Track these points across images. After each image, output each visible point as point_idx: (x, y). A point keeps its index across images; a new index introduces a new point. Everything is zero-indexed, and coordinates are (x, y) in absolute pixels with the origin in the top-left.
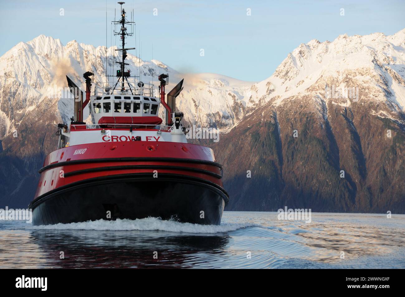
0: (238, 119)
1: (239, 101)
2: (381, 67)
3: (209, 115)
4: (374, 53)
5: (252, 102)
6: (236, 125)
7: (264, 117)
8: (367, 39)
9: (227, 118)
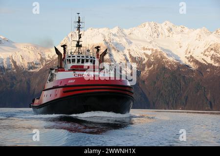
0: (42, 65)
1: (43, 57)
2: (107, 43)
3: (28, 63)
4: (104, 37)
5: (49, 57)
6: (42, 68)
7: (55, 64)
8: (101, 30)
9: (37, 64)
